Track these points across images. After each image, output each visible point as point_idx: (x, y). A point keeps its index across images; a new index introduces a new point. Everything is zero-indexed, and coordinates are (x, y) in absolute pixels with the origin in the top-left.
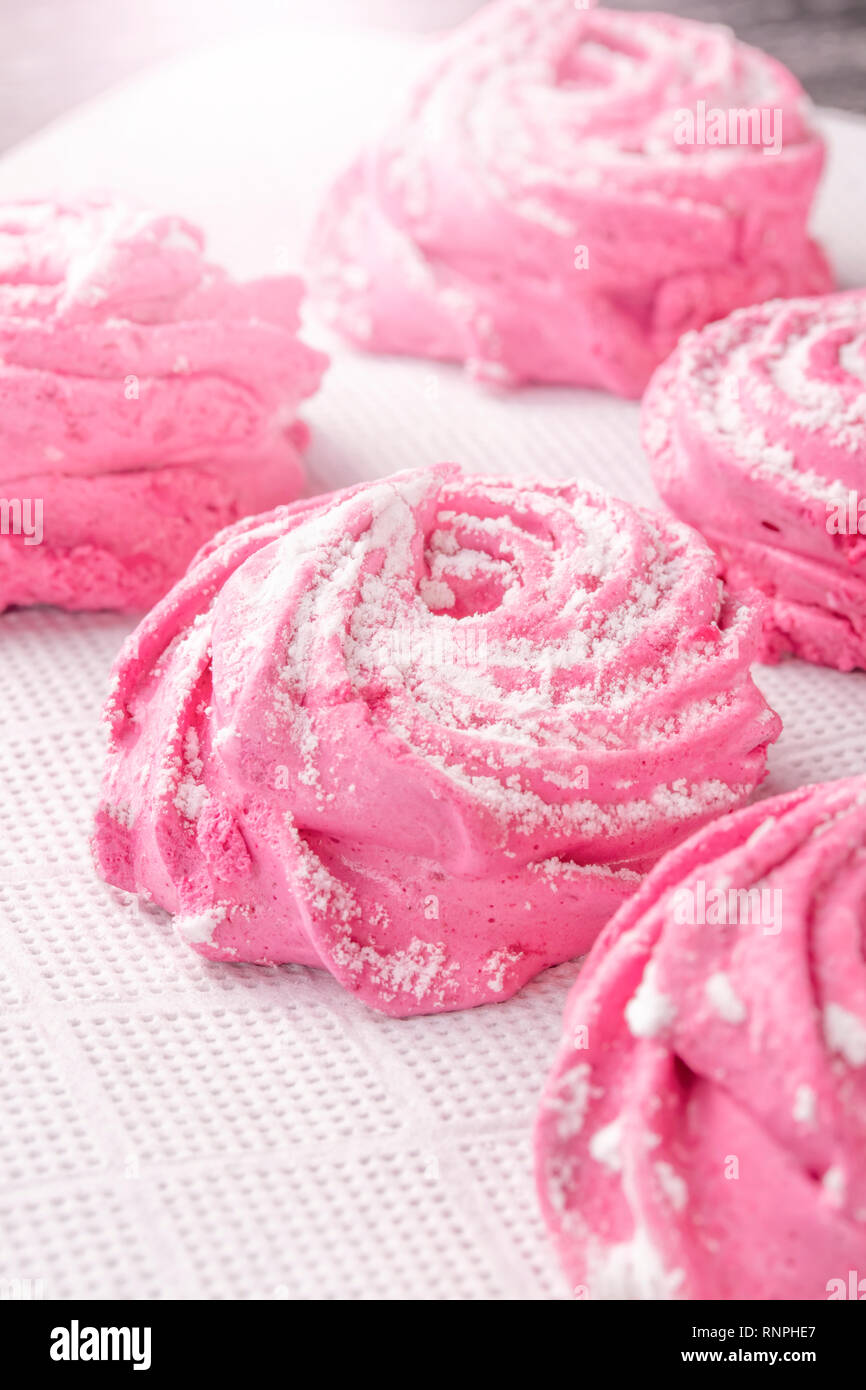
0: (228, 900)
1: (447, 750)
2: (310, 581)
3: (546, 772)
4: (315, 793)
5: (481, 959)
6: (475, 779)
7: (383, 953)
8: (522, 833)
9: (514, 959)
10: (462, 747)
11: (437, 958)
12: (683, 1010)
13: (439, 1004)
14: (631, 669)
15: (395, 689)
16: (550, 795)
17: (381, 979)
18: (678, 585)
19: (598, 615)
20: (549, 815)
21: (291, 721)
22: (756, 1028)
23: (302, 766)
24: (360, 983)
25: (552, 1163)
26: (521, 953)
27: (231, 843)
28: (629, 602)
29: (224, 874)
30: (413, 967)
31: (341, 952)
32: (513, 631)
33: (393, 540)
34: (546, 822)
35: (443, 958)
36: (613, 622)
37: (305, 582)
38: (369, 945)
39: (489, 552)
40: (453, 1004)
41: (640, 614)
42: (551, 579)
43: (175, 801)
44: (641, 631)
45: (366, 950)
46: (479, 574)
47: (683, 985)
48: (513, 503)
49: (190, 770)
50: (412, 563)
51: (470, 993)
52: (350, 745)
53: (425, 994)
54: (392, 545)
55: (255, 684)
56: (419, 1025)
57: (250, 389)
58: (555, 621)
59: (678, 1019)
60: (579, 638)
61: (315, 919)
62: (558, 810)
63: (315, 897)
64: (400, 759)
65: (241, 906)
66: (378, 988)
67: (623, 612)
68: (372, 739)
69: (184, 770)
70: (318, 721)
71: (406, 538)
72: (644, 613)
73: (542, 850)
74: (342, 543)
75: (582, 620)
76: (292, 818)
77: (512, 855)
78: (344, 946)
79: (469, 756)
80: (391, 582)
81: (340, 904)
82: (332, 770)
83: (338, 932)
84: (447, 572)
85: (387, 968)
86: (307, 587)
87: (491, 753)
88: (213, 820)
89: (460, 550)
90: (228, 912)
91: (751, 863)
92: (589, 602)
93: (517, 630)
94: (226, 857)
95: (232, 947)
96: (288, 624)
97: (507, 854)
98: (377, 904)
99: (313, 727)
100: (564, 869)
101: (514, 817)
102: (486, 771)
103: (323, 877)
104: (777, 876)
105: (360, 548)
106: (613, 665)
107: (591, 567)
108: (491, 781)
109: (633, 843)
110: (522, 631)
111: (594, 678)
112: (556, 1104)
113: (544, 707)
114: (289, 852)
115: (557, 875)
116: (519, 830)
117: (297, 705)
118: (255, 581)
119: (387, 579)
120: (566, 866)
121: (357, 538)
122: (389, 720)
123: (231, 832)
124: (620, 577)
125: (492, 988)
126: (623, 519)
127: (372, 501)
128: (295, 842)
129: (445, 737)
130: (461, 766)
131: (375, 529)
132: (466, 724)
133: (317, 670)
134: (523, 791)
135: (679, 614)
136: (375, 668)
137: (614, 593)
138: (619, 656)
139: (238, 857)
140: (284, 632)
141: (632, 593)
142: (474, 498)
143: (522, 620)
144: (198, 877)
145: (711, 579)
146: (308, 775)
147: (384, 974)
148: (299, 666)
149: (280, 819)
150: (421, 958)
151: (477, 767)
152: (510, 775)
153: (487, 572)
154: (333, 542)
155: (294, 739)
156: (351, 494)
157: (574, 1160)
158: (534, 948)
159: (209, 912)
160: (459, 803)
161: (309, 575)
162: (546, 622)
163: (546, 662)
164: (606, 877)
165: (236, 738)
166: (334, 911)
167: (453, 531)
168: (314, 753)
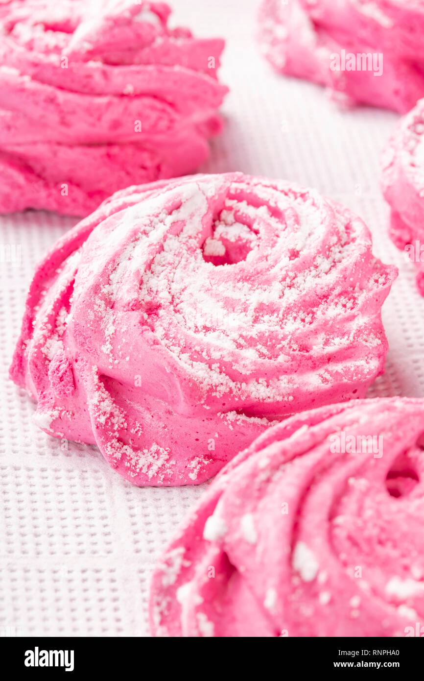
0: (61, 407)
1: (182, 344)
2: (134, 238)
3: (234, 364)
4: (109, 359)
5: (188, 460)
6: (194, 363)
7: (135, 449)
8: (216, 396)
9: (206, 462)
10: (191, 343)
11: (164, 456)
12: (231, 530)
13: (161, 482)
14: (302, 308)
15: (164, 305)
16: (234, 377)
17: (131, 464)
18: (344, 261)
19: (291, 274)
20: (233, 388)
21: (103, 316)
22: (260, 549)
23: (104, 342)
24: (119, 465)
25: (157, 598)
26: (211, 460)
27: (64, 378)
28: (312, 268)
29: (58, 394)
30: (150, 459)
31: (110, 447)
32: (242, 278)
33: (192, 216)
34: (231, 391)
35: (167, 457)
36: (300, 279)
37: (132, 237)
38: (128, 444)
39: (250, 226)
40: (169, 483)
41: (318, 276)
42: (274, 249)
43: (42, 349)
44: (314, 286)
45: (125, 447)
46: (240, 239)
47: (232, 516)
48: (269, 200)
49: (57, 331)
50: (201, 229)
51: (178, 478)
52: (129, 335)
53: (154, 476)
54: (191, 218)
55: (86, 293)
56: (148, 492)
57: (171, 105)
58: (267, 275)
59: (228, 534)
60: (277, 286)
61: (97, 427)
62: (239, 386)
63: (99, 416)
64: (152, 347)
65: (67, 411)
66: (128, 469)
67: (307, 274)
68: (141, 333)
69: (53, 332)
70: (116, 319)
71: (200, 215)
72: (320, 275)
73: (227, 406)
74: (160, 215)
75: (281, 276)
76: (97, 370)
77: (208, 408)
78: (112, 444)
79: (193, 350)
80: (184, 240)
81: (115, 421)
82: (119, 347)
83: (110, 436)
84: (222, 235)
85: (136, 458)
86: (132, 240)
87: (205, 350)
88: (58, 363)
89: (235, 223)
90: (60, 414)
91: (284, 452)
92: (288, 266)
93: (244, 277)
94: (60, 385)
95: (61, 432)
96: (114, 261)
97: (205, 406)
98: (137, 422)
99: (114, 322)
100: (238, 419)
101: (212, 387)
102: (202, 360)
103: (108, 405)
104: (297, 462)
105: (169, 220)
106: (292, 305)
107: (296, 245)
108: (203, 366)
109: (285, 406)
110: (246, 279)
111: (279, 311)
112: (163, 567)
113: (245, 326)
114: (91, 388)
115: (233, 421)
116: (214, 394)
117: (108, 308)
118: (106, 232)
119: (183, 238)
120: (239, 417)
121: (170, 213)
122: (156, 323)
123: (66, 371)
124: (310, 253)
125: (191, 477)
126: (325, 218)
127: (183, 193)
128: (95, 383)
129: (182, 337)
130: (189, 354)
131: (182, 209)
132: (200, 329)
133: (122, 289)
134: (221, 373)
135: (338, 279)
136: (157, 291)
137: (304, 262)
138: (296, 300)
139: (67, 386)
140: (110, 265)
141: (315, 263)
142: (250, 193)
143: (248, 272)
144: (48, 393)
145: (363, 260)
146: (106, 348)
147: (133, 462)
148: (114, 285)
149: (90, 369)
150: (156, 455)
151: (196, 357)
152: (214, 363)
153: (244, 239)
154: (155, 214)
155: (102, 327)
156: (172, 187)
157: (169, 599)
158: (220, 457)
159: (50, 412)
160: (179, 377)
161: (135, 233)
162: (262, 274)
163: (256, 297)
164: (262, 425)
165: (73, 322)
166: (110, 424)
167: (233, 212)
168: (111, 336)
